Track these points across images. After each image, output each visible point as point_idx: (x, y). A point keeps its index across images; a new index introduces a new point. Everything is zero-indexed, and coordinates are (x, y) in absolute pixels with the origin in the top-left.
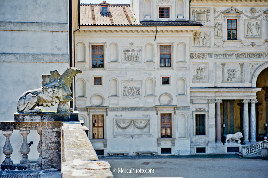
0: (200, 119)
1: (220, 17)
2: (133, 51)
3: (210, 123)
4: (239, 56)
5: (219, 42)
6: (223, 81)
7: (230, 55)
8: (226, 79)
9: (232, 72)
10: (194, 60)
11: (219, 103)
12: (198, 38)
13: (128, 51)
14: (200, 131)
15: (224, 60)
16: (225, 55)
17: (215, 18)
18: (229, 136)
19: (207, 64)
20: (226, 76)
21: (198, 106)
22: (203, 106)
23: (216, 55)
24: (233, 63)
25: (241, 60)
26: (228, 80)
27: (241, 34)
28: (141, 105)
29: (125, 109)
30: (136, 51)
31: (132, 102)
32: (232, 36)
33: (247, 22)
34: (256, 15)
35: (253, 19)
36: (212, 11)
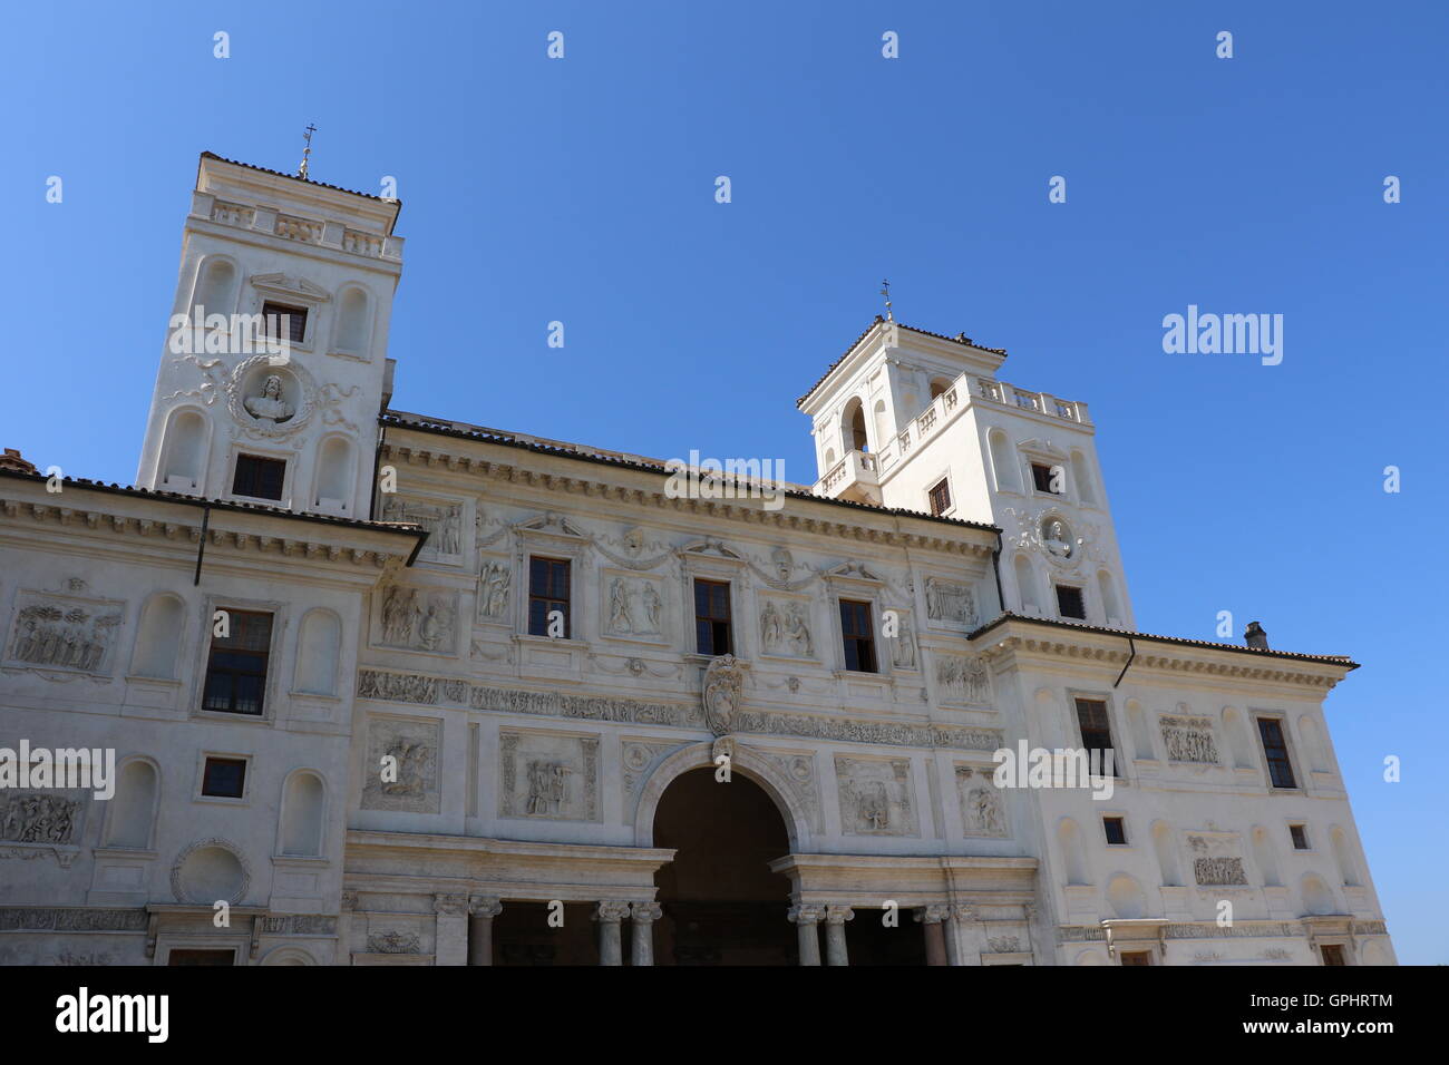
1: (502, 544)
2: (76, 617)
4: (578, 709)
5: (495, 639)
6: (507, 812)
7: (540, 700)
8: (520, 804)
9: (547, 774)
10: (378, 705)
11: (487, 913)
12: (405, 614)
13: (51, 614)
15: (516, 721)
16: (520, 701)
17: (480, 544)
19: (438, 725)
20: (522, 787)
21: (383, 925)
22: (405, 927)
23: (479, 692)
26: (532, 807)
30: (90, 621)
33: (611, 579)
34: (646, 555)
35: (633, 567)
36: (469, 514)
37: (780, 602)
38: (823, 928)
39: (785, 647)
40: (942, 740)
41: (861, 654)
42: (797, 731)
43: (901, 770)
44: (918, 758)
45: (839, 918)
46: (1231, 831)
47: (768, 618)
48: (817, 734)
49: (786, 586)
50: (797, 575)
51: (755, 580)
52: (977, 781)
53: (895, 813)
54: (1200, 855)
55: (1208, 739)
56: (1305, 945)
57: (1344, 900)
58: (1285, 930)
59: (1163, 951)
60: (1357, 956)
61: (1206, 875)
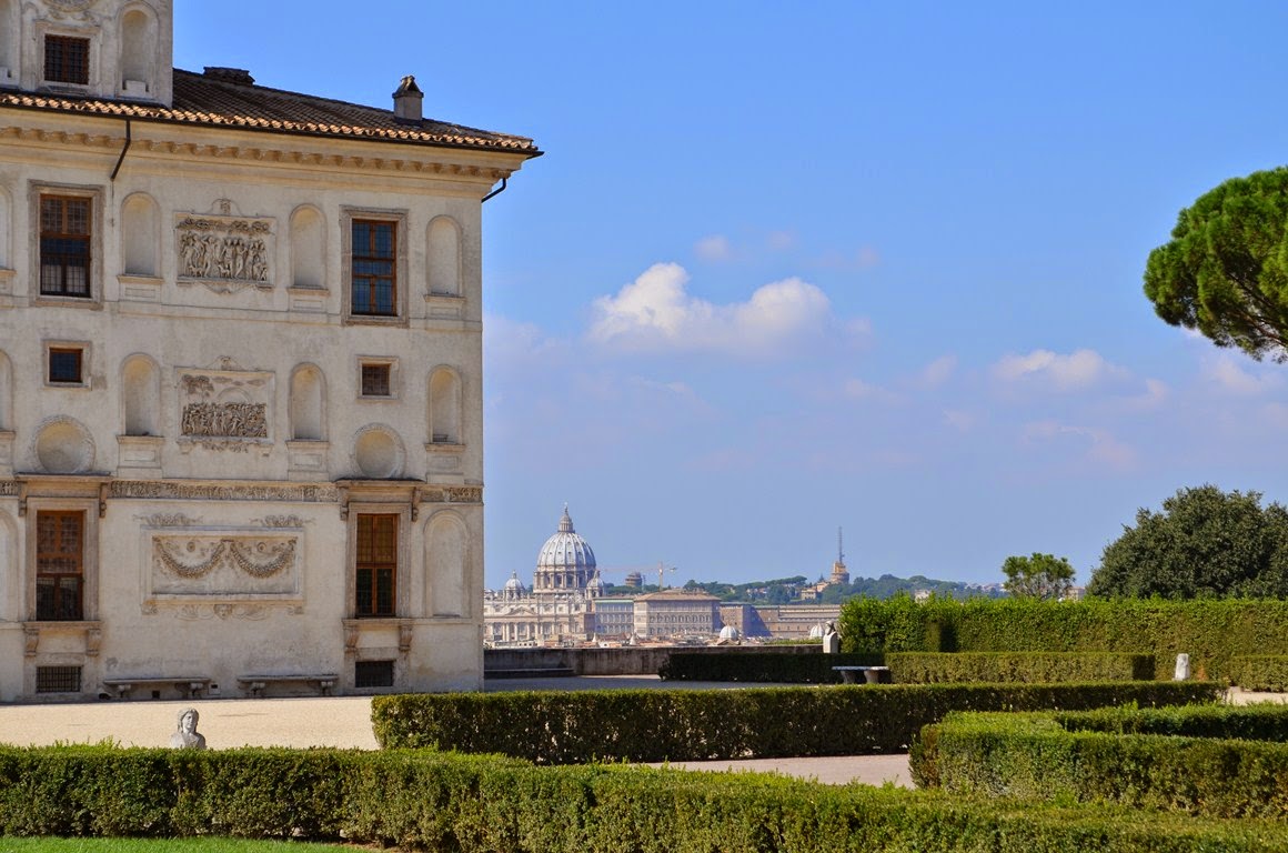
46: (257, 370)
54: (196, 399)
55: (259, 247)
56: (333, 512)
57: (419, 461)
58: (309, 494)
59: (101, 512)
60: (417, 527)
61: (198, 424)
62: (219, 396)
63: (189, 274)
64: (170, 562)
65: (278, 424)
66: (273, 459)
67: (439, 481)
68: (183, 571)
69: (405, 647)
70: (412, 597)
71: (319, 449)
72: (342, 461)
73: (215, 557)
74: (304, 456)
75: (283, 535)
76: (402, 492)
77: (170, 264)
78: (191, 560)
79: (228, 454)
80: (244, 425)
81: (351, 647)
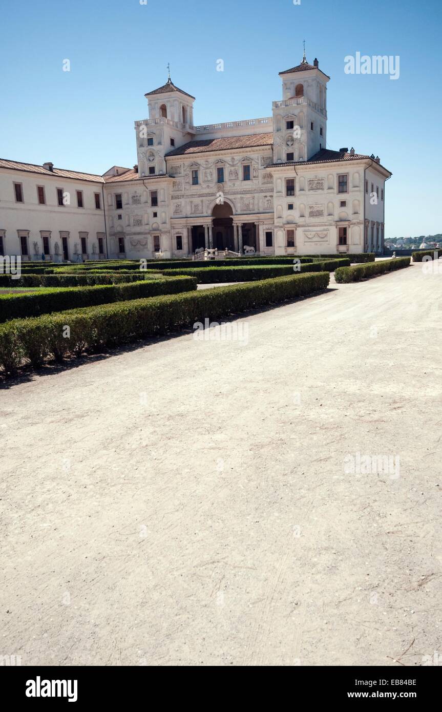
0: (179, 239)
1: (187, 170)
2: (137, 196)
3: (185, 241)
4: (201, 196)
6: (191, 213)
7: (195, 195)
8: (193, 211)
9: (196, 206)
10: (174, 201)
11: (190, 228)
12: (175, 185)
13: (134, 197)
14: (179, 246)
15: (192, 199)
16: (192, 195)
17: (184, 171)
18: (197, 250)
19: (181, 202)
20: (193, 209)
21: (177, 230)
22: (180, 230)
23: (187, 195)
24: (197, 200)
25: (201, 198)
27: (200, 180)
28: (142, 231)
29: (135, 234)
31: (138, 229)
32: (195, 181)
33: (204, 172)
34: (210, 166)
35: (207, 168)
36: (182, 166)
37: (233, 168)
38: (237, 227)
39: (233, 177)
40: (262, 191)
41: (247, 177)
42: (234, 193)
43: (253, 198)
44: (256, 195)
45: (240, 225)
46: (322, 204)
47: (231, 173)
48: (238, 194)
49: (233, 166)
50: (235, 163)
51: (228, 166)
52: (269, 198)
53: (251, 206)
54: (312, 210)
55: (322, 183)
56: (335, 227)
57: (351, 217)
58: (331, 225)
59: (296, 229)
60: (350, 229)
61: (312, 214)
62: (315, 209)
63: (309, 190)
64: (307, 237)
65: (326, 213)
66: (325, 219)
67: (354, 221)
68: (309, 238)
69: (348, 250)
70: (349, 241)
71: (332, 216)
72: (336, 218)
73: (314, 236)
74: (330, 218)
75: (325, 232)
76: (347, 223)
77: (307, 188)
78: (310, 237)
79: (317, 219)
80: (319, 214)
81: (338, 250)
